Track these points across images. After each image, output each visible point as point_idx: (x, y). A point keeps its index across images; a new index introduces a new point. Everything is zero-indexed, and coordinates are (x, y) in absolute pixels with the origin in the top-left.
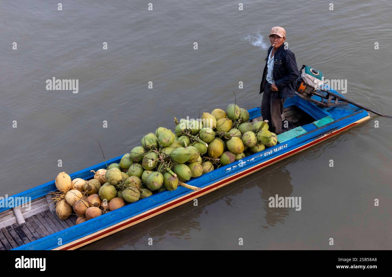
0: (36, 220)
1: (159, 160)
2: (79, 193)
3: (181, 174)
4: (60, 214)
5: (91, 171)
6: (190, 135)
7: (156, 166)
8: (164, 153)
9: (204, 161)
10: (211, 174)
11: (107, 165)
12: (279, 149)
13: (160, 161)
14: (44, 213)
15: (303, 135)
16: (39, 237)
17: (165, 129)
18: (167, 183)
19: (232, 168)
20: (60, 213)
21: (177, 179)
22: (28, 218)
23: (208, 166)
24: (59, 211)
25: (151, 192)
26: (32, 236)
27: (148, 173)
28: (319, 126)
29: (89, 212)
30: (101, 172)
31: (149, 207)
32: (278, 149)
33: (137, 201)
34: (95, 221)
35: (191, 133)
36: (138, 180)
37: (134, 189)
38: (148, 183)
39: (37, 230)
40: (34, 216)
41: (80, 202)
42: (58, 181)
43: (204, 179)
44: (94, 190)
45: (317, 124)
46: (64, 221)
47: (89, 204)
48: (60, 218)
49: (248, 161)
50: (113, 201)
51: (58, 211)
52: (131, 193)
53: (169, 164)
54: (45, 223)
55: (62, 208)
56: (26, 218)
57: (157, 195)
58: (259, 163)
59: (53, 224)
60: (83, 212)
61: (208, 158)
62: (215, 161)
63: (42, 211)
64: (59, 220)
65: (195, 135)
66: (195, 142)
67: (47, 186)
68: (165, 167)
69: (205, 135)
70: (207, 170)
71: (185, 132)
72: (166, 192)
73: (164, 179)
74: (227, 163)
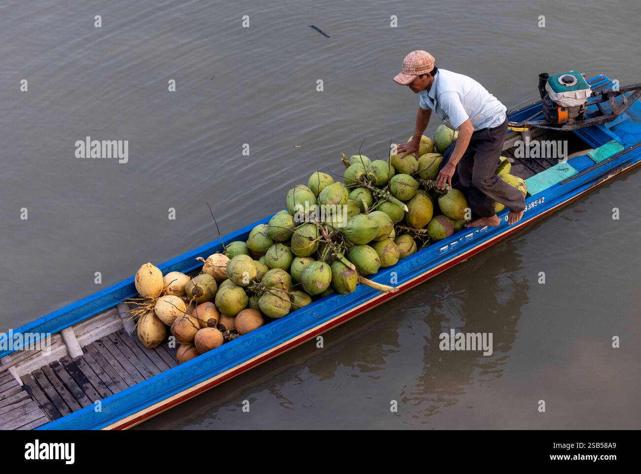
0: (102, 351)
1: (322, 239)
2: (178, 301)
3: (362, 264)
4: (146, 340)
5: (198, 259)
6: (372, 188)
7: (316, 249)
8: (330, 226)
9: (399, 234)
10: (413, 260)
11: (224, 246)
12: (530, 207)
13: (323, 241)
14: (116, 335)
15: (570, 178)
16: (111, 382)
17: (327, 175)
18: (339, 282)
19: (449, 246)
20: (145, 337)
21: (356, 273)
22: (87, 346)
23: (407, 243)
24: (145, 334)
25: (309, 297)
26: (98, 380)
27: (302, 263)
28: (599, 160)
29: (201, 339)
30: (216, 259)
31: (307, 326)
32: (528, 208)
33: (286, 316)
34: (215, 356)
35: (373, 184)
36: (285, 276)
37: (279, 294)
38: (305, 282)
39: (107, 369)
40: (97, 341)
41: (185, 320)
42: (139, 280)
43: (401, 270)
44: (206, 295)
45: (594, 155)
46: (153, 350)
47: (199, 322)
48: (147, 345)
49: (478, 231)
50: (243, 317)
51: (142, 334)
52: (276, 301)
53: (340, 245)
54: (119, 355)
55: (148, 329)
56: (83, 346)
57: (319, 302)
58: (496, 234)
59: (134, 357)
60: (189, 337)
61: (405, 228)
62: (418, 233)
63: (112, 332)
64: (144, 351)
65: (381, 187)
66: (382, 201)
67: (121, 289)
68: (333, 252)
69: (400, 188)
70: (405, 251)
71: (363, 181)
72: (336, 297)
73: (333, 274)
74: (441, 237)
